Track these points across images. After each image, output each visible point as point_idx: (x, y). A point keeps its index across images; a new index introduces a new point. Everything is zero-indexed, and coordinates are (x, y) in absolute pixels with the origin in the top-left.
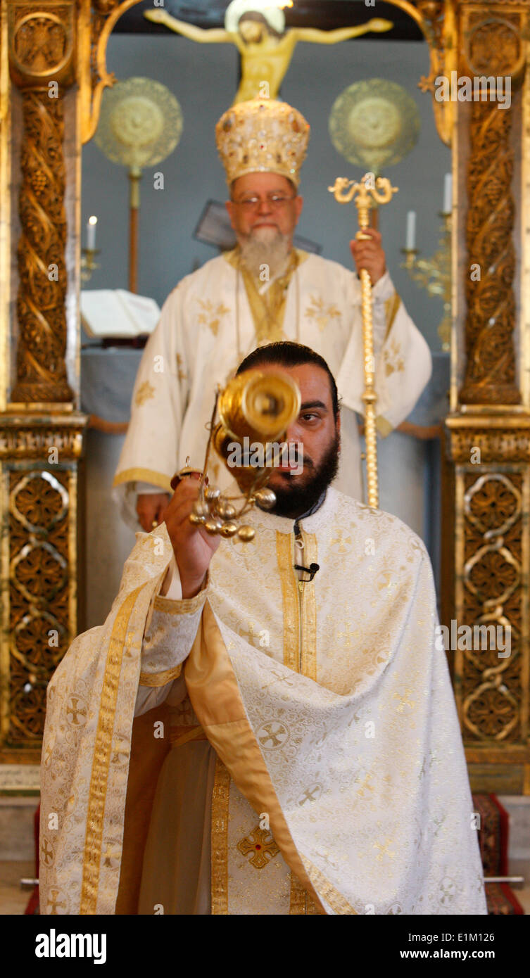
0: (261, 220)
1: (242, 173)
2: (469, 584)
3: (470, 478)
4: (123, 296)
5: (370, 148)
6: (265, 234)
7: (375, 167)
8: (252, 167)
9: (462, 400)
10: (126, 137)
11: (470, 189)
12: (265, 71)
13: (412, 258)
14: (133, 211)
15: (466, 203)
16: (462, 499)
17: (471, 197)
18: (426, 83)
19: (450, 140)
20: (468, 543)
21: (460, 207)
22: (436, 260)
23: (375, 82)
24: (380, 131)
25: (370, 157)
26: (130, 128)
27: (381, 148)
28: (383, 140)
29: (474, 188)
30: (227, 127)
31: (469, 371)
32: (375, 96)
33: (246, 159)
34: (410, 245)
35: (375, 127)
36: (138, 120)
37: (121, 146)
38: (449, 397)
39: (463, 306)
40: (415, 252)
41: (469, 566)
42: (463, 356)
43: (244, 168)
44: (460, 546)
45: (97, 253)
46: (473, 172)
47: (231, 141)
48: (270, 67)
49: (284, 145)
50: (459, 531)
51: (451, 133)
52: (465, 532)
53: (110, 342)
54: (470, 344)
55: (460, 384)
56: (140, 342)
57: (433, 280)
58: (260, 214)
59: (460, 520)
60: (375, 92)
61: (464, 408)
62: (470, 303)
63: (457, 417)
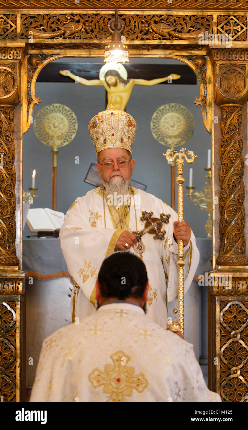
0: (115, 173)
1: (104, 148)
2: (223, 359)
3: (223, 304)
4: (48, 210)
5: (170, 137)
6: (117, 180)
7: (173, 146)
8: (109, 145)
9: (218, 263)
10: (50, 133)
11: (221, 155)
12: (118, 99)
13: (191, 191)
14: (54, 168)
15: (219, 162)
16: (219, 315)
17: (221, 158)
18: (198, 101)
19: (211, 130)
20: (222, 337)
21: (216, 164)
22: (204, 192)
23: (172, 104)
24: (175, 128)
25: (170, 141)
26: (52, 128)
27: (176, 137)
28: (177, 133)
29: (223, 154)
30: (95, 125)
31: (222, 248)
32: (172, 112)
33: (105, 141)
34: (191, 185)
35: (173, 127)
36: (56, 124)
37: (48, 137)
38: (212, 262)
39: (219, 214)
40: (193, 188)
41: (223, 349)
42: (219, 240)
43: (104, 146)
44: (218, 339)
45: (36, 189)
46: (223, 145)
47: (97, 132)
48: (121, 98)
49: (124, 133)
50: (218, 331)
51: (211, 126)
52: (221, 331)
53: (41, 234)
54: (222, 234)
55: (217, 255)
56: (55, 234)
57: (202, 201)
58: (114, 170)
59: (218, 325)
60: (172, 109)
61: (220, 267)
62: (222, 213)
63: (216, 272)
